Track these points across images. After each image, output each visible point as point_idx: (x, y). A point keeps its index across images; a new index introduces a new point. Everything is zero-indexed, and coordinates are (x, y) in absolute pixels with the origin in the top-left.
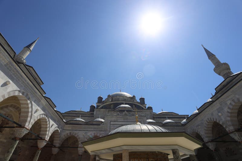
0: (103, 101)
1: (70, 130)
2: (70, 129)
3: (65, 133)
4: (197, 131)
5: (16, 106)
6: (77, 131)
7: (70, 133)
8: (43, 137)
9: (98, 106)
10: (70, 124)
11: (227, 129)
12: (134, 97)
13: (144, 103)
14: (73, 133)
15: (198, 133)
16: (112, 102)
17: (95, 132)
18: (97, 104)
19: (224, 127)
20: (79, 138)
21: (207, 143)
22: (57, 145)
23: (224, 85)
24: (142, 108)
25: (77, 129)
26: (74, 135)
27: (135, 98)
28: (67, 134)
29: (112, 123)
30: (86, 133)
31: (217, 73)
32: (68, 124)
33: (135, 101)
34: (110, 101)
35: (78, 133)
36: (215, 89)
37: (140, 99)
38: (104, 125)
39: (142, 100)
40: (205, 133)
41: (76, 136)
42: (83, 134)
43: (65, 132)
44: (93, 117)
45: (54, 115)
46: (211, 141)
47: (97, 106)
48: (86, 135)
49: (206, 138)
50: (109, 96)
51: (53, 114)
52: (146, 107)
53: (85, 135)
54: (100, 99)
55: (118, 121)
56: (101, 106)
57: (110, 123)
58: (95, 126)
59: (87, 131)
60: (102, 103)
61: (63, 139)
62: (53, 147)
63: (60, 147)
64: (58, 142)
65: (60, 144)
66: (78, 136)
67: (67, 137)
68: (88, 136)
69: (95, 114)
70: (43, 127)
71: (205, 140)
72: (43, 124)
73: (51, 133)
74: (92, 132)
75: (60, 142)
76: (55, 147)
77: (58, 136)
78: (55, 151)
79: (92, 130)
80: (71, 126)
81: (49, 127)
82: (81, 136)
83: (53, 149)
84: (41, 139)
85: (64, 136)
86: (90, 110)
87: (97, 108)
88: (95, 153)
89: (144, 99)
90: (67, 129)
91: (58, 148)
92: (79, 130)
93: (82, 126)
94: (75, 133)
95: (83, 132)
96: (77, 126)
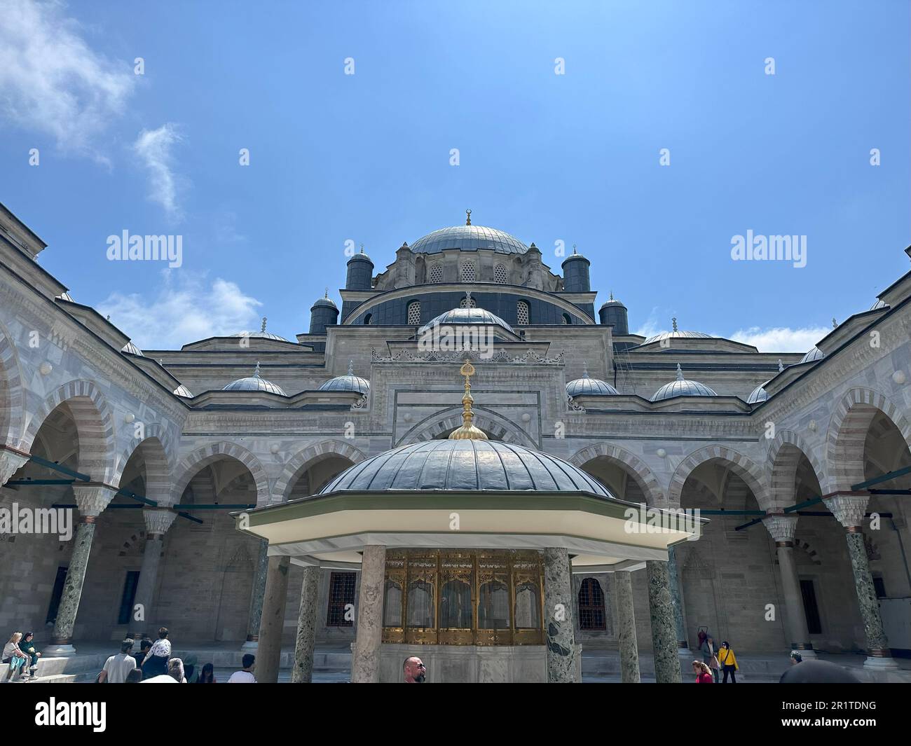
0: (374, 275)
1: (212, 435)
2: (212, 428)
3: (191, 448)
4: (803, 443)
6: (245, 438)
7: (215, 447)
8: (93, 472)
9: (350, 307)
10: (209, 408)
12: (534, 256)
13: (584, 287)
14: (228, 448)
15: (805, 453)
16: (421, 291)
17: (323, 439)
18: (345, 294)
20: (259, 468)
24: (568, 317)
25: (243, 430)
26: (231, 454)
27: (539, 260)
28: (203, 451)
29: (402, 398)
30: (286, 445)
32: (199, 410)
33: (536, 280)
34: (412, 281)
35: (251, 445)
37: (563, 266)
38: (365, 407)
39: (577, 266)
40: (830, 456)
41: (242, 459)
42: (275, 447)
43: (191, 443)
44: (322, 367)
45: (126, 379)
46: (849, 489)
47: (344, 308)
48: (287, 456)
49: (831, 478)
50: (404, 251)
51: (123, 376)
52: (588, 309)
53: (282, 454)
54: (360, 267)
55: (434, 387)
56: (362, 310)
57: (396, 396)
58: (326, 414)
59: (292, 434)
60: (367, 289)
61: (187, 473)
62: (148, 508)
63: (175, 506)
64: (167, 485)
65: (173, 494)
66: (250, 458)
67: (204, 465)
68: (298, 456)
69: (329, 349)
70: (86, 435)
71: (828, 484)
72: (85, 423)
73: (126, 452)
74: (312, 440)
75: (172, 486)
76: (154, 506)
77: (159, 462)
78: (159, 522)
79: (316, 430)
80: (215, 415)
81: (110, 432)
82: (267, 460)
83: (146, 513)
84: (87, 481)
85: (190, 458)
86: (313, 326)
87: (343, 321)
88: (282, 550)
89: (588, 263)
90: (200, 429)
91: (170, 509)
92: (255, 434)
93: (266, 415)
94: (240, 450)
95: (275, 443)
96: (240, 415)
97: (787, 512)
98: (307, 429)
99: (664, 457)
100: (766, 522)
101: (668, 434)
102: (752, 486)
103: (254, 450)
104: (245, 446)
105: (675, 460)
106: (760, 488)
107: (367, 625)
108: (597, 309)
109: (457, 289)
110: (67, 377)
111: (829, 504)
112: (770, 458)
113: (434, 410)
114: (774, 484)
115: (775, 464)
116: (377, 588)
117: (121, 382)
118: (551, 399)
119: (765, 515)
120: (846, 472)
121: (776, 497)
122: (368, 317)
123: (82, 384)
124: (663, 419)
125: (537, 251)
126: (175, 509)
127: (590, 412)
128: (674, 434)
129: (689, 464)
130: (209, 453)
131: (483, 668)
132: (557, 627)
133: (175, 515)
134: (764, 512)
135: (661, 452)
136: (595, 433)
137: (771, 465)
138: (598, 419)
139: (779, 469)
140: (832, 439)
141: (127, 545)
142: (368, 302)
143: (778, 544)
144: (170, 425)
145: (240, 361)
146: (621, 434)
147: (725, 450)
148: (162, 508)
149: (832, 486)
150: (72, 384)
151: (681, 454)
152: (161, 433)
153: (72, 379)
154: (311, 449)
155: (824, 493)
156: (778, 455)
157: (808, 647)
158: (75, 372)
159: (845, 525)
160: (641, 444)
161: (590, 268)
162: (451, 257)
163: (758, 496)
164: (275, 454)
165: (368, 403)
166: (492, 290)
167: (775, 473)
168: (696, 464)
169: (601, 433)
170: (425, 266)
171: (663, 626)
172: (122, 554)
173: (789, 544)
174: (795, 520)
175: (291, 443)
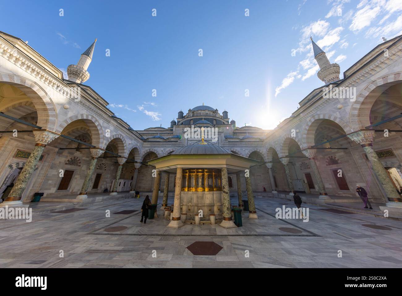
0: (184, 116)
1: (149, 147)
3: (144, 150)
4: (274, 147)
5: (86, 128)
7: (150, 150)
8: (122, 155)
9: (178, 122)
10: (149, 142)
11: (301, 147)
12: (217, 111)
13: (227, 118)
14: (152, 150)
15: (275, 149)
16: (193, 118)
17: (172, 148)
18: (178, 119)
19: (299, 144)
20: (159, 154)
21: (281, 158)
22: (139, 161)
23: (309, 99)
24: (224, 123)
25: (155, 146)
27: (218, 112)
28: (147, 151)
31: (320, 79)
33: (217, 116)
34: (191, 116)
35: (157, 149)
36: (299, 103)
37: (222, 113)
39: (225, 113)
40: (281, 149)
41: (155, 152)
42: (162, 150)
43: (145, 149)
44: (173, 133)
46: (285, 156)
48: (165, 151)
50: (190, 110)
52: (228, 122)
53: (164, 151)
54: (181, 113)
56: (181, 122)
58: (173, 143)
59: (166, 147)
60: (182, 118)
61: (144, 155)
62: (135, 163)
63: (141, 162)
64: (139, 158)
65: (141, 160)
66: (157, 152)
67: (148, 153)
68: (167, 151)
69: (174, 130)
70: (120, 147)
71: (280, 155)
72: (120, 144)
73: (129, 150)
74: (170, 148)
75: (140, 158)
76: (136, 162)
77: (138, 153)
78: (138, 166)
79: (170, 146)
80: (149, 143)
81: (126, 146)
82: (160, 152)
83: (135, 164)
84: (120, 157)
85: (144, 152)
86: (171, 126)
87: (177, 124)
88: (159, 169)
89: (227, 112)
90: (146, 146)
91: (140, 163)
92: (158, 147)
93: (160, 143)
94: (155, 150)
95: (162, 149)
96: (155, 143)
97: (271, 162)
98: (169, 146)
99: (244, 151)
100: (266, 164)
101: (245, 146)
102: (263, 157)
103: (158, 150)
104: (156, 149)
105: (247, 151)
106: (265, 157)
107: (178, 187)
108: (230, 122)
109: (201, 117)
110: (114, 133)
111: (280, 160)
112: (267, 150)
113: (196, 142)
114: (268, 156)
115: (268, 152)
116: (180, 178)
117: (128, 135)
118: (221, 139)
119: (266, 163)
120: (284, 153)
121: (268, 159)
122: (182, 123)
123: (118, 135)
124: (244, 143)
125: (217, 110)
126: (141, 163)
127: (229, 142)
128: (246, 146)
129: (250, 152)
130: (148, 151)
131: (206, 197)
132: (225, 187)
133: (141, 164)
134: (265, 162)
135: (244, 150)
136: (230, 146)
137: (267, 152)
138: (230, 143)
139: (268, 153)
140: (281, 146)
141: (132, 171)
142: (182, 121)
143: (269, 169)
144: (140, 145)
145: (155, 132)
146: (236, 146)
147: (257, 149)
148: (138, 163)
149: (281, 156)
150: (116, 135)
151: (248, 150)
152: (138, 147)
153: (116, 134)
154: (170, 150)
155: (279, 157)
156: (269, 150)
157: (276, 190)
158: (116, 132)
159: (284, 164)
160: (240, 148)
161: (228, 114)
162: (200, 111)
163: (264, 159)
164: (162, 151)
165: (182, 140)
166: (208, 117)
167: (268, 154)
168: (251, 152)
169: (231, 146)
170: (194, 114)
171: (249, 186)
172: (131, 173)
173: (271, 169)
174: (272, 164)
175: (165, 149)
